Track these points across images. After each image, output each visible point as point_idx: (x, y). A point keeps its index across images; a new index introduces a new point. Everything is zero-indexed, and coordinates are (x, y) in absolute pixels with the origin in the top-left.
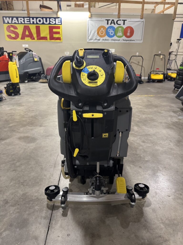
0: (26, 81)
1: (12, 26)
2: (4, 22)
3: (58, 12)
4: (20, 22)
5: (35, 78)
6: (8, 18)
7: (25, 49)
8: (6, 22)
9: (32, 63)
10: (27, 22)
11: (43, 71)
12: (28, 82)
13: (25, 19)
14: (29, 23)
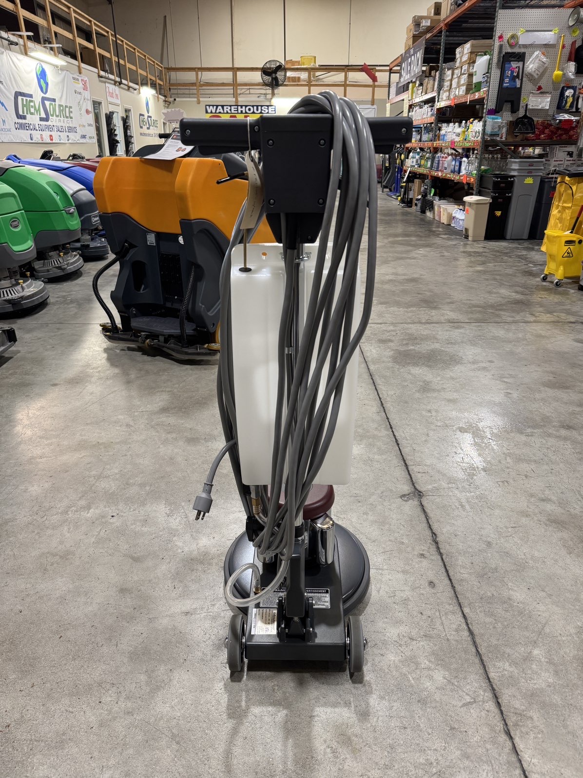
2: (207, 112)
3: (271, 99)
6: (211, 107)
13: (232, 107)
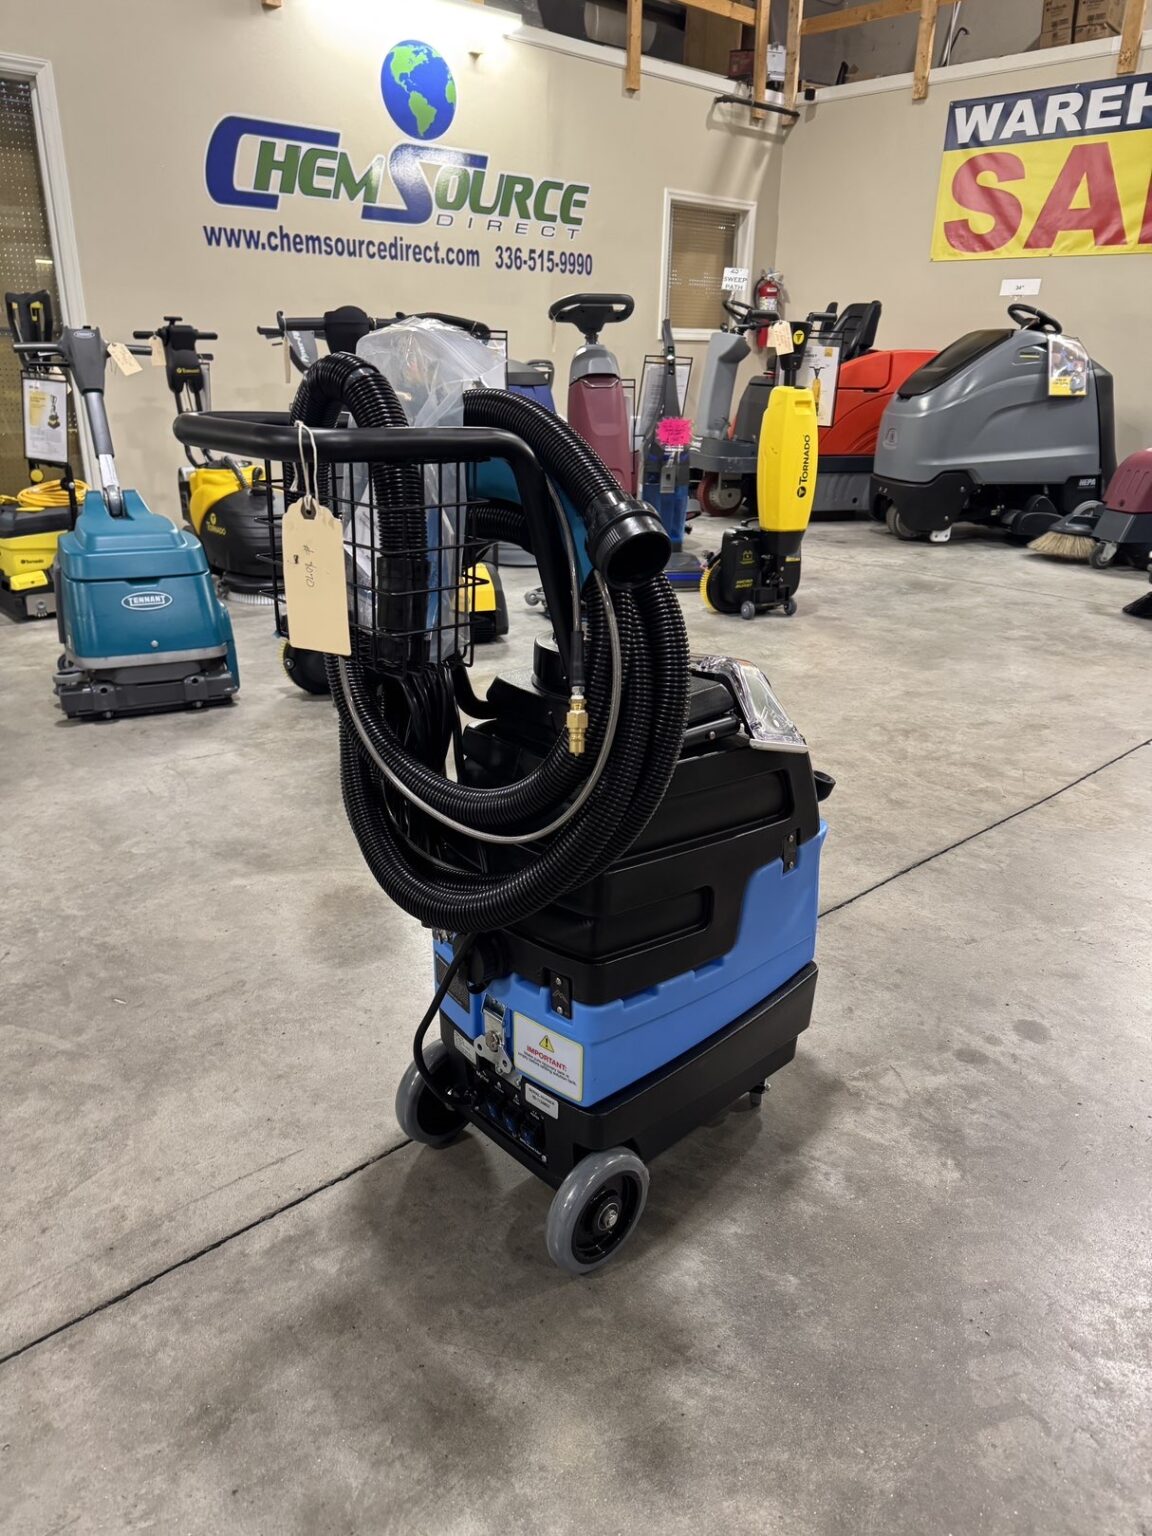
0: (942, 536)
1: (990, 156)
4: (1050, 127)
5: (1016, 519)
6: (979, 111)
7: (1012, 310)
8: (964, 135)
9: (1021, 411)
10: (1104, 114)
11: (1098, 478)
12: (957, 539)
13: (1097, 95)
14: (1116, 121)
